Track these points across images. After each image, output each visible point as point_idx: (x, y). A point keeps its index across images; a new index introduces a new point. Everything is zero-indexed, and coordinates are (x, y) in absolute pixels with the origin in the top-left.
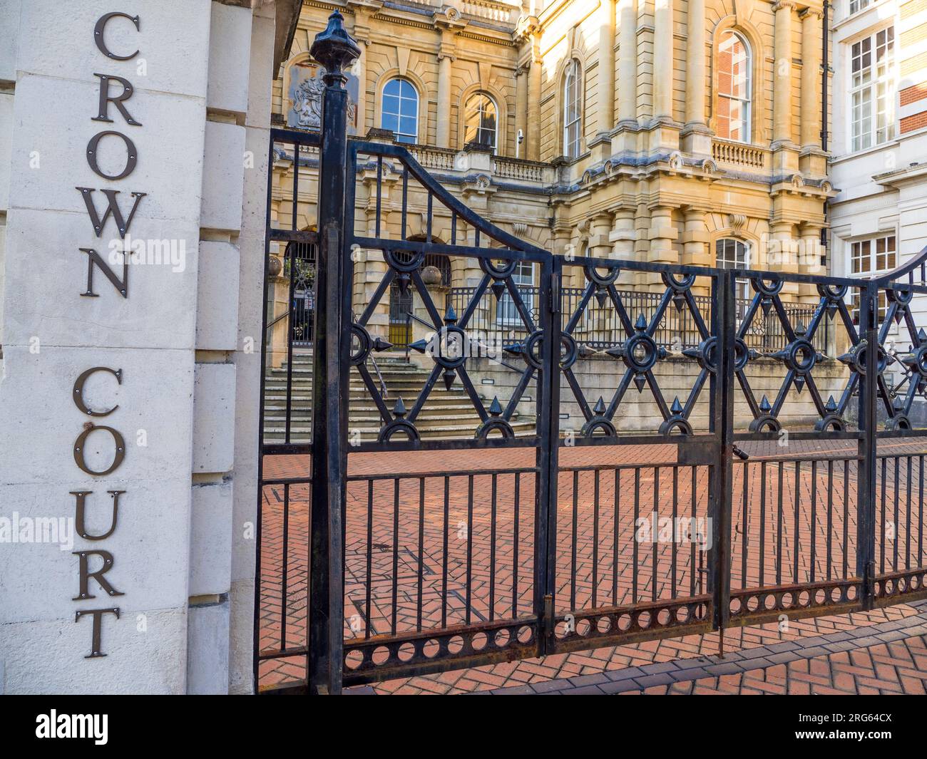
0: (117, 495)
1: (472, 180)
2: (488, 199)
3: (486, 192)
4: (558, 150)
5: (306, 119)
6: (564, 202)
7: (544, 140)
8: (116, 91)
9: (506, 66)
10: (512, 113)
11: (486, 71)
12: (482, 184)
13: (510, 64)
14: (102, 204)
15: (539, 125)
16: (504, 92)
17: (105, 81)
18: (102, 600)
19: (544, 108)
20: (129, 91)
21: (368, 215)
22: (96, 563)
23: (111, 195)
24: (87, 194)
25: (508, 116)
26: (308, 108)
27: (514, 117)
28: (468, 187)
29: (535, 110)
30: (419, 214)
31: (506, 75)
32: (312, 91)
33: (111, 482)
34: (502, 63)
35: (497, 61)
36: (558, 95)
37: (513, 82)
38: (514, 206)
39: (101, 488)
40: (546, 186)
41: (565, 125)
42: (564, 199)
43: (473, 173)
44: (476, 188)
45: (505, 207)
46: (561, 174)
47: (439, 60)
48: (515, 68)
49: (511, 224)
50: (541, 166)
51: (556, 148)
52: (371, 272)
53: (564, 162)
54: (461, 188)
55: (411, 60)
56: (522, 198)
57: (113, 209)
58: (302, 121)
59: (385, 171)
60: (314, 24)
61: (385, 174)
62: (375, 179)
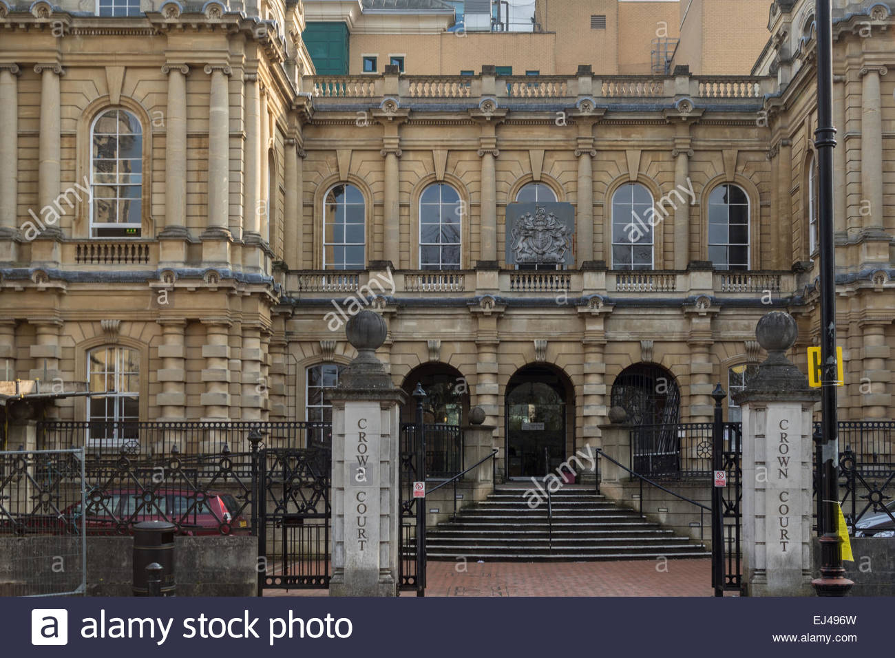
0: (365, 518)
1: (691, 302)
2: (712, 319)
3: (708, 313)
4: (803, 251)
5: (524, 256)
6: (801, 313)
7: (795, 236)
8: (362, 435)
9: (757, 148)
10: (766, 202)
11: (731, 159)
12: (703, 306)
13: (760, 146)
14: (361, 459)
15: (790, 219)
16: (756, 179)
17: (360, 433)
18: (363, 539)
19: (794, 199)
20: (365, 434)
21: (584, 348)
22: (362, 531)
23: (362, 457)
24: (358, 457)
25: (761, 206)
26: (525, 245)
27: (769, 206)
28: (687, 310)
29: (785, 201)
30: (639, 342)
31: (757, 159)
32: (527, 226)
33: (364, 515)
34: (751, 146)
35: (745, 144)
36: (801, 187)
37: (767, 165)
38: (746, 322)
39: (362, 516)
40: (783, 296)
41: (811, 222)
42: (801, 311)
43: (693, 294)
44: (696, 310)
45: (735, 324)
46: (798, 281)
47: (675, 158)
48: (767, 148)
49: (743, 342)
50: (778, 274)
51: (801, 249)
52: (588, 406)
53: (802, 269)
54: (682, 311)
55: (643, 161)
56: (754, 313)
57: (363, 459)
58: (520, 259)
59: (597, 304)
60: (536, 143)
61: (598, 307)
62: (589, 313)
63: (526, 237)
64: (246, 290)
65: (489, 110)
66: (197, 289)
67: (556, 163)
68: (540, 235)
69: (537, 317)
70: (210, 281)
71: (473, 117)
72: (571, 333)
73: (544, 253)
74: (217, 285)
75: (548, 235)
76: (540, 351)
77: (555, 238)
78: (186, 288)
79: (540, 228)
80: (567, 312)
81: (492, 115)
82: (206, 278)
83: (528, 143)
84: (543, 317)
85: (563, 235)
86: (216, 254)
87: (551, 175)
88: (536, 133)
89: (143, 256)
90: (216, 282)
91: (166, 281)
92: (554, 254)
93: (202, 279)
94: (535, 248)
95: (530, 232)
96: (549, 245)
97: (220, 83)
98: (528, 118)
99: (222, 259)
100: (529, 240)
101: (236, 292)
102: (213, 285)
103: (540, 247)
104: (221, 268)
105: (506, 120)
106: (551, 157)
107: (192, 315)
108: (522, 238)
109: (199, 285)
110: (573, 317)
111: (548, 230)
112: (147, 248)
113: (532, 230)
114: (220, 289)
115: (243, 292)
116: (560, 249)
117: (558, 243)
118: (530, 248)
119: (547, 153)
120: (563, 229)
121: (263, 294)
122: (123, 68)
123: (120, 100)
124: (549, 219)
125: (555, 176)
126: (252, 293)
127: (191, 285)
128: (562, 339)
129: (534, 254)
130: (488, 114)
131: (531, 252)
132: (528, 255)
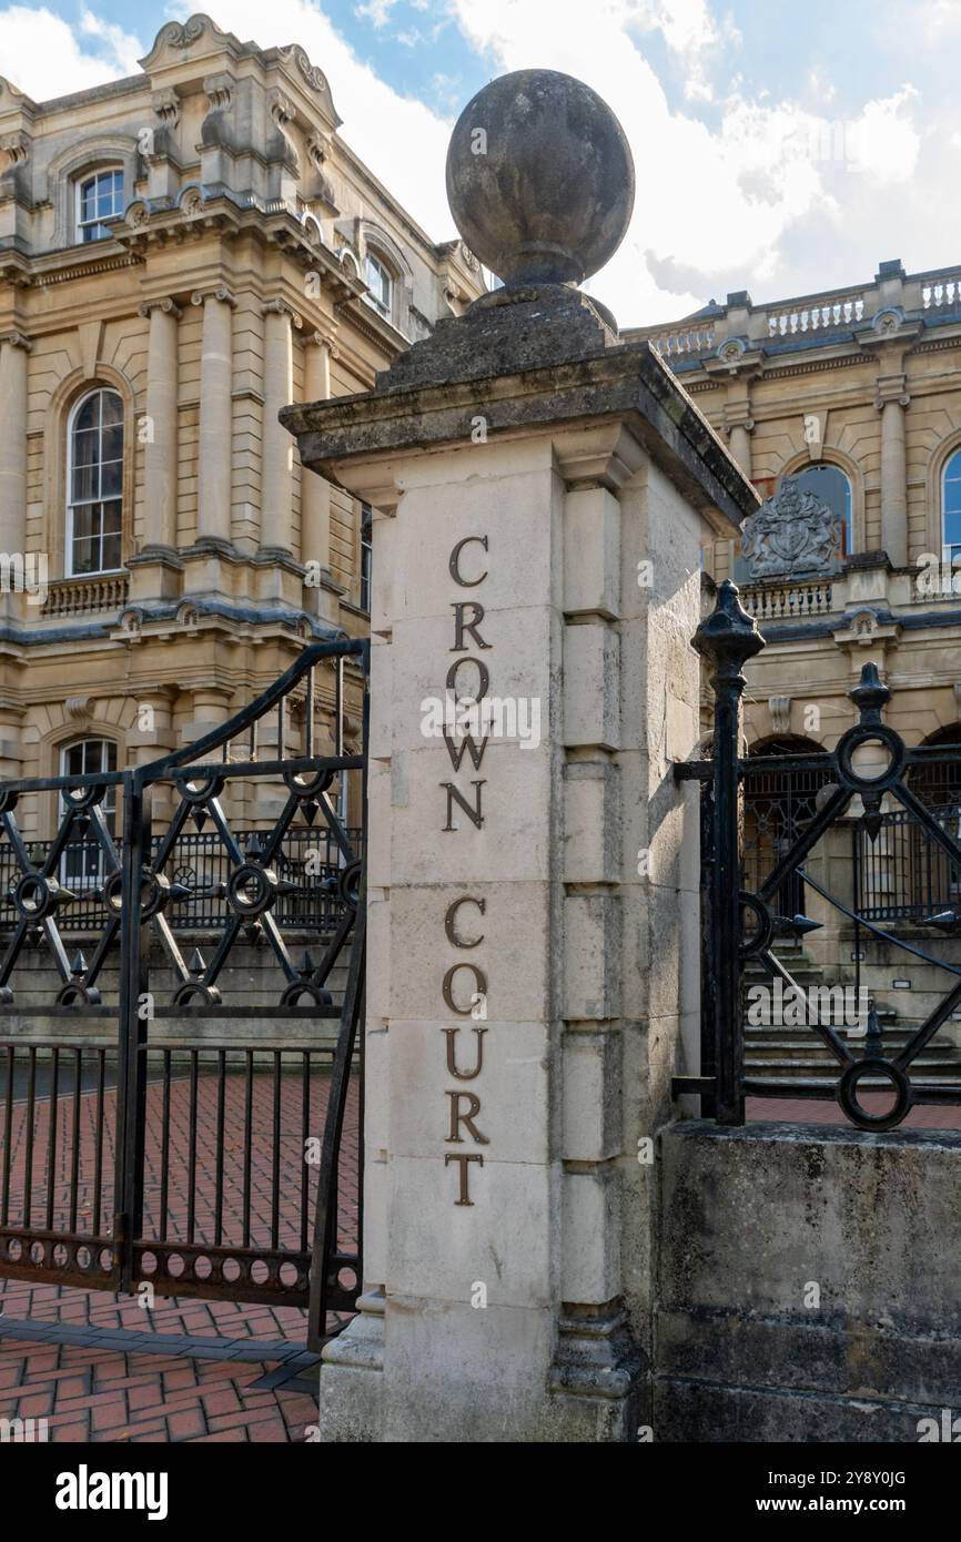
5: (762, 565)
26: (765, 548)
32: (768, 518)
58: (755, 572)
59: (868, 624)
60: (813, 402)
61: (869, 631)
62: (855, 642)
63: (767, 534)
64: (255, 635)
65: (733, 358)
66: (174, 636)
67: (847, 428)
68: (789, 528)
69: (774, 659)
70: (187, 622)
71: (711, 373)
72: (830, 682)
73: (796, 557)
74: (196, 628)
75: (802, 524)
76: (777, 715)
77: (813, 530)
78: (156, 637)
79: (788, 518)
80: (822, 647)
81: (738, 364)
82: (180, 617)
83: (801, 404)
84: (783, 658)
85: (827, 523)
86: (203, 578)
87: (840, 448)
88: (814, 386)
89: (121, 598)
90: (195, 622)
91: (131, 629)
92: (813, 558)
93: (173, 619)
94: (780, 552)
95: (774, 526)
96: (804, 542)
97: (214, 314)
98: (798, 361)
99: (211, 586)
100: (772, 538)
101: (233, 638)
102: (191, 628)
103: (788, 547)
104: (206, 601)
105: (765, 372)
106: (839, 420)
107: (168, 679)
108: (760, 537)
109: (173, 630)
110: (833, 654)
111: (801, 518)
112: (126, 586)
113: (775, 522)
114: (203, 632)
115: (250, 638)
116: (822, 548)
117: (819, 539)
118: (773, 552)
119: (833, 415)
120: (826, 515)
121: (282, 640)
122: (99, 324)
123: (96, 372)
124: (804, 499)
125: (846, 450)
126: (267, 640)
127: (163, 631)
128: (816, 694)
129: (780, 560)
130: (732, 365)
131: (773, 557)
132: (769, 564)
